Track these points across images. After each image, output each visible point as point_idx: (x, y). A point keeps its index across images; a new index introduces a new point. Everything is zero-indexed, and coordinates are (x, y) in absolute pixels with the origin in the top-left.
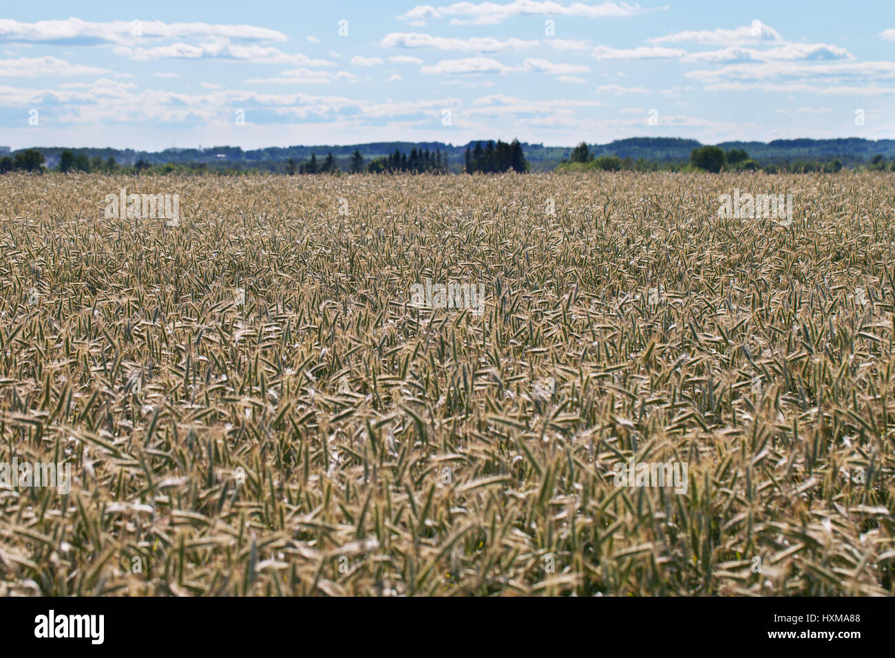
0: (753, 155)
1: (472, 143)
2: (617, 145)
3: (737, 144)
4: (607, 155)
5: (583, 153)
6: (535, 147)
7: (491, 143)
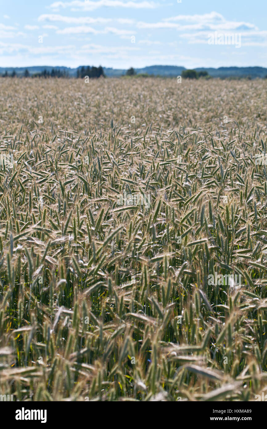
0: (210, 73)
1: (80, 67)
2: (147, 68)
3: (203, 68)
4: (143, 72)
5: (131, 72)
6: (109, 69)
7: (88, 67)
